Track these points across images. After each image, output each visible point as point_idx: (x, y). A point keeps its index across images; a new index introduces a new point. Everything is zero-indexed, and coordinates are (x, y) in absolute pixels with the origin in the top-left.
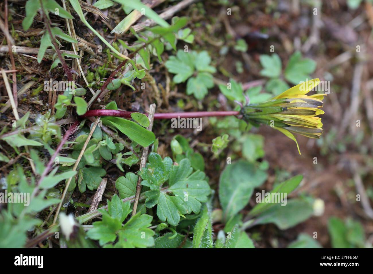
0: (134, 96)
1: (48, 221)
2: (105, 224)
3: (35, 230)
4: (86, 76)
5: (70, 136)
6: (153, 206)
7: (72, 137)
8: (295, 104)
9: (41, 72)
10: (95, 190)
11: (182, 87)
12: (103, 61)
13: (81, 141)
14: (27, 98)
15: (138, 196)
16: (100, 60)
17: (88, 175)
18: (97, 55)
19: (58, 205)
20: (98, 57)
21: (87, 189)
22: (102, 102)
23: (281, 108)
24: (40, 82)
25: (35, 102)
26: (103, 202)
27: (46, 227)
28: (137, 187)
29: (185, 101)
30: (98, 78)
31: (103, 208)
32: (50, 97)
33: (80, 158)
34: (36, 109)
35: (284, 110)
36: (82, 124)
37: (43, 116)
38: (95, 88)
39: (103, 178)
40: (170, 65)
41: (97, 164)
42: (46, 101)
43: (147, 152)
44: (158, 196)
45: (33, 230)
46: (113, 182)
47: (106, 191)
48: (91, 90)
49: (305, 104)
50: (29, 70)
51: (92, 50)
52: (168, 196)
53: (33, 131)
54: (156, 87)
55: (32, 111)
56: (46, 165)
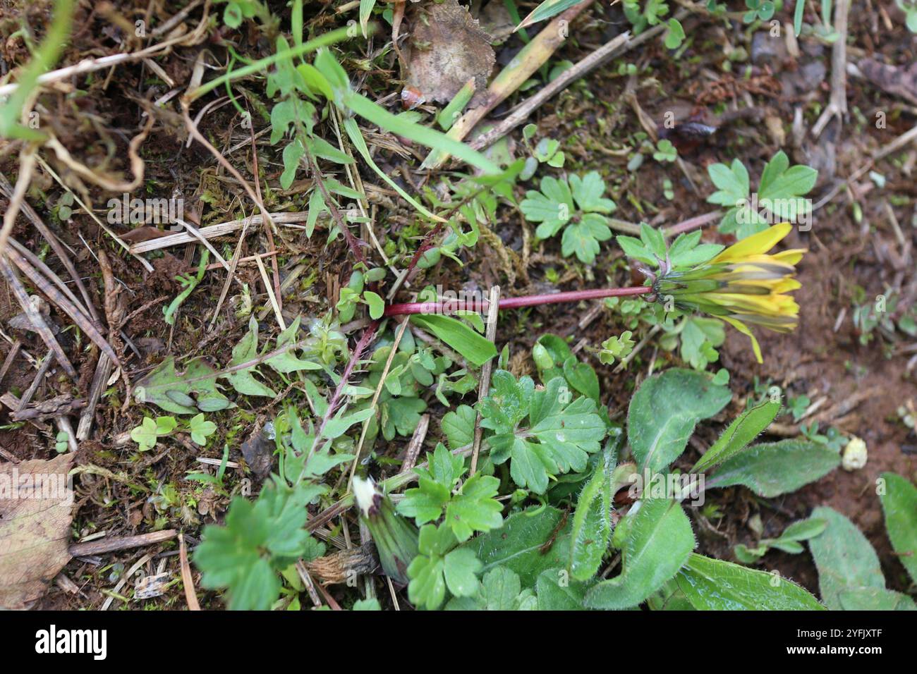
0: (467, 271)
1: (340, 488)
2: (424, 492)
3: (321, 502)
4: (383, 247)
5: (363, 351)
6: (505, 460)
7: (368, 350)
8: (740, 276)
9: (313, 250)
10: (410, 436)
11: (553, 244)
12: (409, 218)
13: (382, 357)
14: (296, 294)
15: (478, 445)
16: (404, 216)
17: (397, 410)
18: (400, 207)
19: (353, 461)
20: (401, 210)
21: (397, 434)
22: (412, 286)
23: (718, 283)
24: (313, 266)
25: (307, 299)
26: (422, 456)
27: (336, 497)
28: (475, 430)
29: (559, 269)
30: (403, 249)
31: (421, 466)
32: (329, 288)
33: (380, 387)
34: (309, 309)
35: (722, 286)
36: (382, 328)
37: (321, 321)
38: (399, 266)
39: (421, 414)
40: (529, 207)
41: (409, 392)
42: (323, 295)
43: (489, 369)
44: (512, 443)
45: (318, 501)
46: (438, 421)
47: (428, 436)
48: (393, 269)
49: (762, 273)
50: (294, 249)
51: (391, 202)
52: (529, 444)
53: (307, 345)
54: (503, 251)
55: (304, 312)
56: (328, 401)
